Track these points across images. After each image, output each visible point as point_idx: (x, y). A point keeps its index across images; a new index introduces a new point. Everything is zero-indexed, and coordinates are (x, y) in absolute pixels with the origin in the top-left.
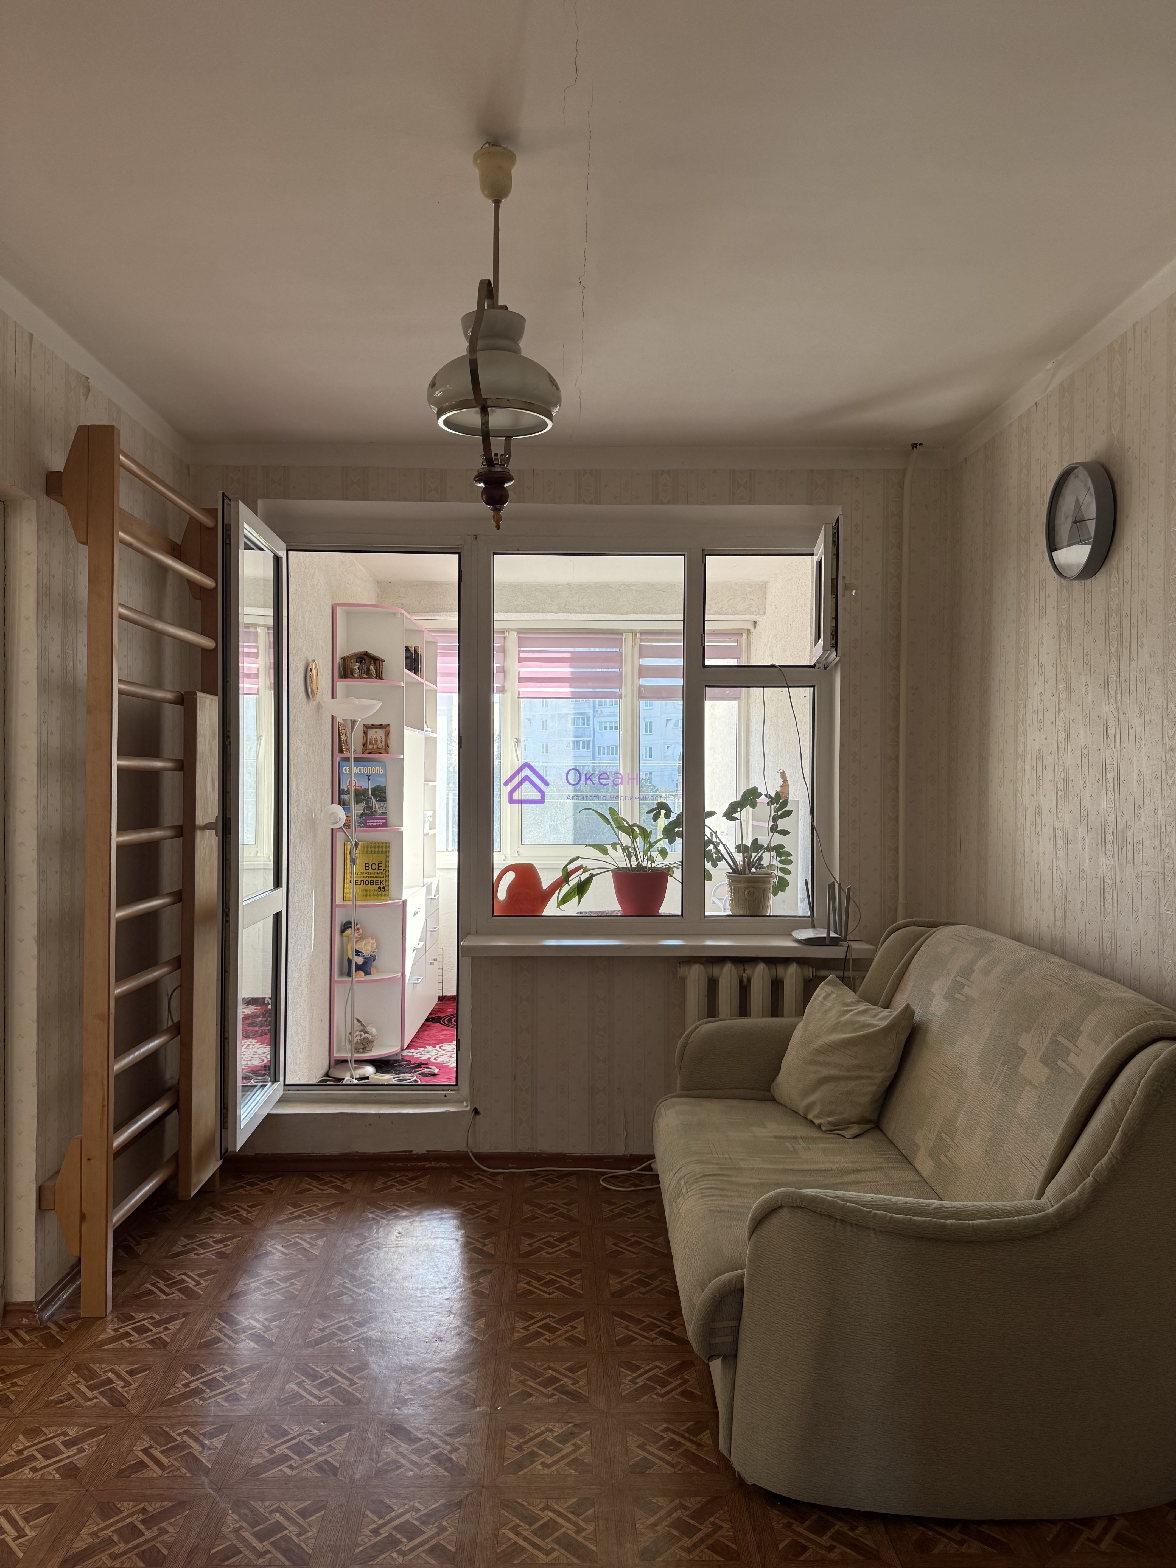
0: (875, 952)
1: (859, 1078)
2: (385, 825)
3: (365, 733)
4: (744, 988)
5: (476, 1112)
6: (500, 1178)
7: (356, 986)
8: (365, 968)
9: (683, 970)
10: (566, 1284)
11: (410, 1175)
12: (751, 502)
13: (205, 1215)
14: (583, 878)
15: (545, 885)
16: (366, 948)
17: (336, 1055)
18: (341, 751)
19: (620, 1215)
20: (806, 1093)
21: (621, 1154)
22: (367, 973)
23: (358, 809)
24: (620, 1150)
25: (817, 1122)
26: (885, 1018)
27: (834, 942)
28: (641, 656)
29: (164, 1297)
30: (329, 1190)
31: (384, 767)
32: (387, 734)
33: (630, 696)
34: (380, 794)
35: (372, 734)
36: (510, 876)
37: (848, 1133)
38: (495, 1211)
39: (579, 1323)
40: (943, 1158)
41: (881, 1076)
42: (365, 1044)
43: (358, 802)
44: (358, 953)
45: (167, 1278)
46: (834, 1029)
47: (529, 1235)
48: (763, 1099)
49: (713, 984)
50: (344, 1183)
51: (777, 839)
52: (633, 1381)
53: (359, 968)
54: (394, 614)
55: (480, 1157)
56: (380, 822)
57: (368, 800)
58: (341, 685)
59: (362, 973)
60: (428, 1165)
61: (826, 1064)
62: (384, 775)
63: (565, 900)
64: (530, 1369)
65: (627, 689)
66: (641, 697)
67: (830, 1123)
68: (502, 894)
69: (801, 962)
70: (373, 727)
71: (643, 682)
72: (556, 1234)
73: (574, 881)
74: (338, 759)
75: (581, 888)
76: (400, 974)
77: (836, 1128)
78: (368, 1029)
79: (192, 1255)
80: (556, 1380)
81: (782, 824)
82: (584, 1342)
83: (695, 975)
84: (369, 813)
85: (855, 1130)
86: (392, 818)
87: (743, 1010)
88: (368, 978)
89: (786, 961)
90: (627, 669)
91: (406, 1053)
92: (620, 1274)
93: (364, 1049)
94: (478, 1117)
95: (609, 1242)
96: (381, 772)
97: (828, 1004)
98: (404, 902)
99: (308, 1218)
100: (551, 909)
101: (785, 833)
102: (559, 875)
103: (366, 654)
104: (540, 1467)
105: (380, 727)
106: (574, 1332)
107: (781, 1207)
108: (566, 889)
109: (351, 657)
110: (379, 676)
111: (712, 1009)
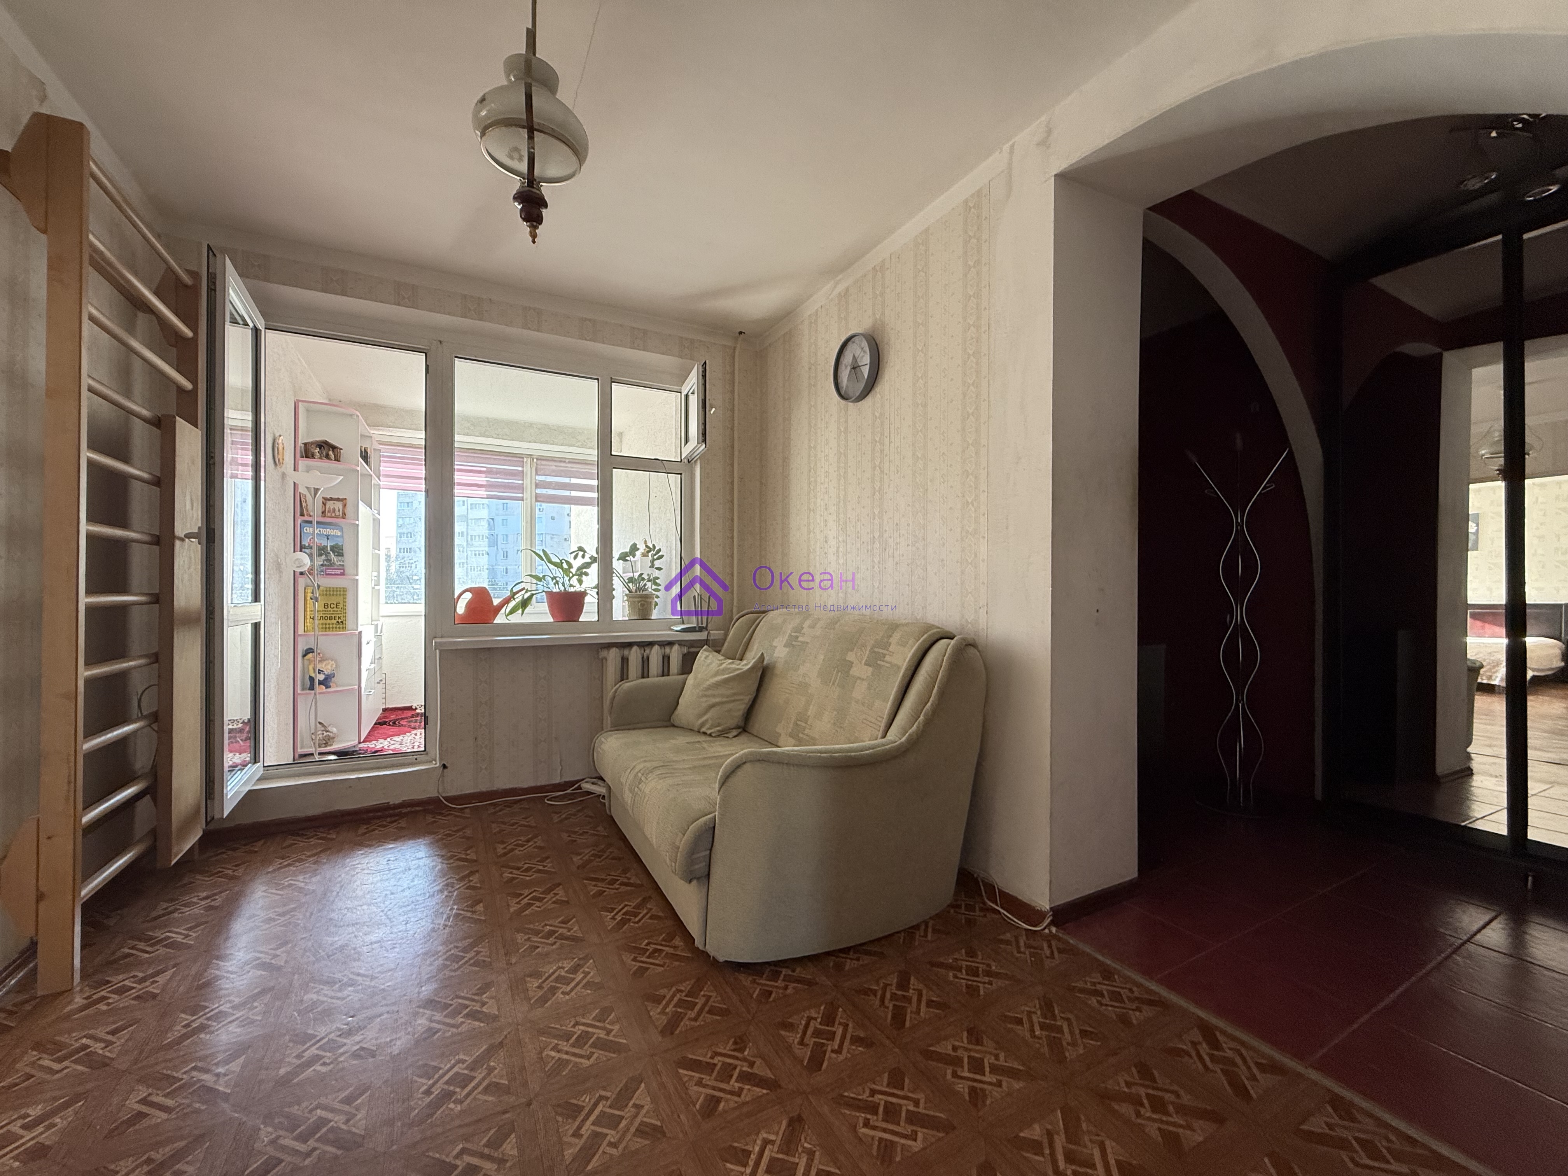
0: (726, 635)
1: (734, 701)
2: (343, 574)
3: (324, 504)
4: (645, 662)
5: (444, 766)
6: (467, 811)
7: (318, 696)
8: (325, 683)
9: (603, 653)
10: (541, 868)
11: (389, 820)
12: (645, 349)
13: (185, 881)
14: (526, 596)
15: (496, 602)
16: (327, 668)
17: (300, 751)
18: (302, 515)
19: (566, 819)
20: (700, 716)
21: (557, 782)
22: (327, 687)
23: (319, 561)
24: (557, 780)
25: (709, 732)
26: (746, 665)
27: (701, 629)
28: (537, 474)
29: (146, 956)
30: (313, 841)
31: (341, 530)
32: (345, 506)
33: (529, 500)
34: (338, 550)
35: (330, 504)
36: (468, 596)
37: (730, 735)
38: (468, 832)
39: (560, 891)
40: (801, 735)
41: (747, 699)
42: (327, 741)
43: (320, 555)
44: (320, 672)
46: (717, 674)
47: (503, 842)
48: (667, 727)
49: (625, 661)
52: (613, 918)
53: (320, 683)
54: (351, 415)
55: (447, 799)
56: (338, 572)
57: (327, 554)
58: (303, 463)
59: (324, 687)
60: (404, 810)
61: (714, 696)
62: (342, 536)
63: (512, 612)
64: (529, 929)
65: (527, 495)
66: (537, 501)
67: (718, 731)
68: (461, 609)
69: (681, 643)
70: (331, 499)
71: (539, 491)
72: (522, 838)
73: (519, 598)
74: (299, 521)
75: (525, 604)
76: (356, 687)
77: (723, 734)
78: (330, 729)
79: (176, 914)
80: (555, 932)
82: (567, 902)
83: (613, 656)
84: (329, 564)
85: (735, 733)
86: (349, 570)
87: (645, 674)
88: (328, 690)
89: (671, 644)
90: (527, 482)
91: (361, 745)
92: (579, 854)
93: (326, 744)
94: (446, 770)
95: (565, 835)
96: (339, 534)
97: (709, 661)
98: (360, 633)
99: (298, 864)
100: (500, 619)
101: (659, 569)
102: (509, 594)
103: (326, 443)
104: (561, 996)
105: (338, 500)
106: (557, 897)
108: (512, 604)
109: (312, 443)
110: (337, 459)
111: (623, 676)
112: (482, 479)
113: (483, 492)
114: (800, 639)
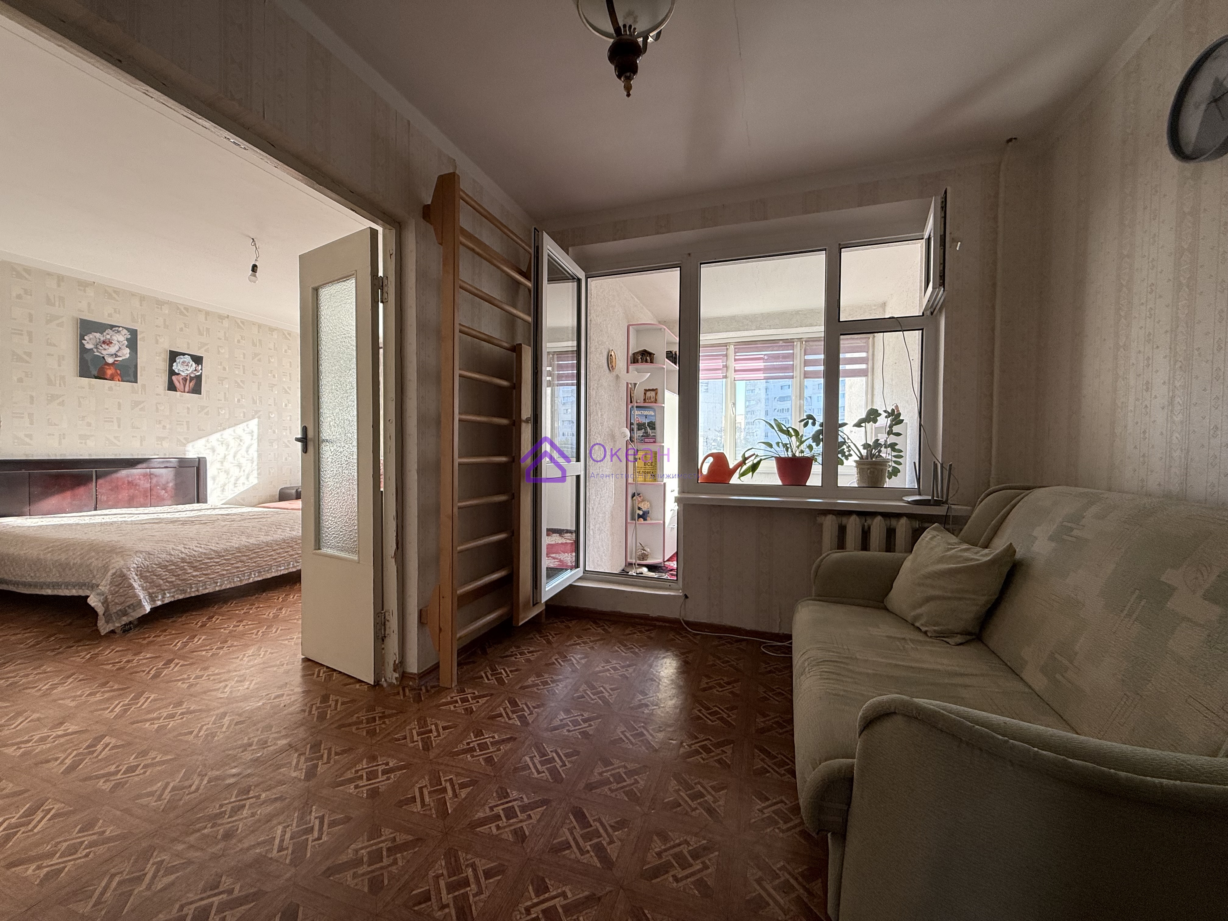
0: (972, 512)
1: (962, 599)
2: (654, 442)
3: (645, 394)
4: (866, 533)
5: (686, 597)
6: (698, 637)
7: (637, 525)
8: (644, 516)
9: (821, 519)
10: (725, 716)
11: (647, 628)
12: (875, 202)
13: (531, 636)
14: (755, 462)
15: (731, 466)
16: (645, 506)
17: (629, 560)
18: (631, 402)
19: (770, 672)
20: (914, 608)
21: (777, 632)
22: (645, 520)
23: (641, 433)
24: (776, 630)
25: (924, 629)
26: (986, 555)
27: (938, 503)
28: (805, 355)
29: (487, 681)
30: (600, 630)
31: (655, 411)
32: (656, 394)
33: (798, 378)
34: (652, 426)
35: (648, 394)
36: (711, 459)
37: (951, 641)
38: (691, 657)
39: (728, 749)
40: (1058, 676)
41: (983, 600)
42: (644, 557)
43: (639, 429)
44: (639, 509)
45: (493, 670)
46: (940, 561)
47: (708, 676)
48: (878, 608)
49: (842, 530)
50: (609, 627)
51: (892, 439)
52: (761, 811)
53: (640, 516)
54: (661, 329)
55: (687, 623)
56: (652, 440)
57: (645, 429)
58: (631, 367)
59: (642, 519)
60: (658, 623)
61: (933, 587)
62: (655, 415)
63: (743, 474)
64: (684, 780)
65: (797, 373)
66: (805, 377)
67: (935, 631)
68: (705, 471)
69: (910, 516)
70: (649, 390)
71: (807, 369)
72: (725, 679)
73: (749, 463)
74: (630, 407)
75: (754, 468)
76: (662, 522)
77: (942, 636)
78: (645, 548)
79: (513, 658)
80: (702, 795)
81: (895, 429)
82: (729, 766)
83: (829, 522)
84: (646, 435)
85: (959, 639)
86: (658, 439)
87: (865, 546)
88: (645, 522)
89: (898, 516)
90: (797, 362)
91: (666, 563)
92: (764, 715)
93: (643, 559)
94: (687, 600)
95: (761, 690)
96: (653, 414)
97: (934, 543)
98: (665, 484)
99: (583, 645)
100: (735, 480)
101: (898, 434)
102: (740, 459)
103: (645, 351)
104: (671, 879)
105: (653, 390)
106: (723, 756)
107: (895, 713)
108: (745, 468)
109: (637, 353)
110: (652, 362)
111: (841, 545)
112: (761, 364)
113: (761, 375)
114: (1075, 533)
